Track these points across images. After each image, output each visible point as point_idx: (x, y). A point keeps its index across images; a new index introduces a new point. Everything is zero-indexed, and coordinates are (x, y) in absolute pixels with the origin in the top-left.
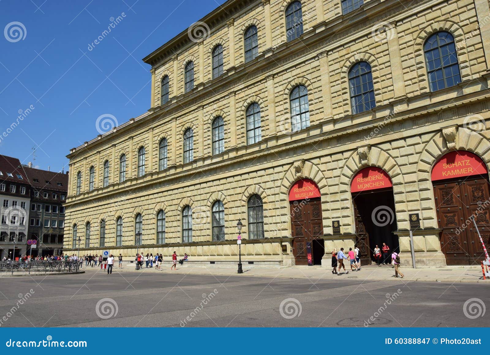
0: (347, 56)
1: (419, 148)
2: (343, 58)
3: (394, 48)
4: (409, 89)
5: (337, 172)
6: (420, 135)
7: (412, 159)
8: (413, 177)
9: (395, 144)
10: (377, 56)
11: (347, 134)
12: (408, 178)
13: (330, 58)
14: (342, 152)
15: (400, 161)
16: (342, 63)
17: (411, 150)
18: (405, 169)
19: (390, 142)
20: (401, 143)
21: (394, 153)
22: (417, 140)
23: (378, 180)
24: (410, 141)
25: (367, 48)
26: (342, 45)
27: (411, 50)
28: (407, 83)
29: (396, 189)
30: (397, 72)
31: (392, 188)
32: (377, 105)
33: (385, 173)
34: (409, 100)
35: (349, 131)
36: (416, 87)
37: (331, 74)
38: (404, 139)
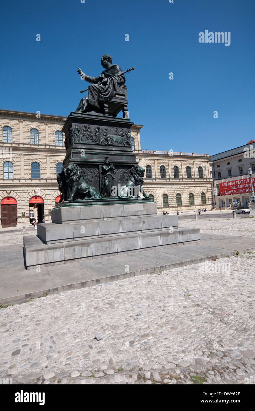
0: (32, 159)
1: (53, 193)
2: (30, 159)
3: (48, 163)
4: (51, 176)
5: (25, 196)
6: (53, 190)
7: (51, 196)
8: (50, 201)
9: (46, 191)
10: (42, 163)
11: (31, 185)
12: (49, 201)
13: (25, 157)
14: (28, 190)
15: (47, 196)
16: (30, 160)
17: (50, 193)
18: (48, 198)
19: (45, 190)
20: (48, 191)
21: (46, 193)
22: (52, 191)
23: (40, 200)
24: (50, 191)
25: (39, 159)
26: (31, 155)
27: (53, 165)
28: (51, 174)
29: (45, 203)
30: (49, 170)
31: (44, 203)
32: (41, 178)
33: (42, 198)
34: (51, 179)
35: (32, 184)
36: (53, 176)
37: (25, 162)
38: (49, 190)
